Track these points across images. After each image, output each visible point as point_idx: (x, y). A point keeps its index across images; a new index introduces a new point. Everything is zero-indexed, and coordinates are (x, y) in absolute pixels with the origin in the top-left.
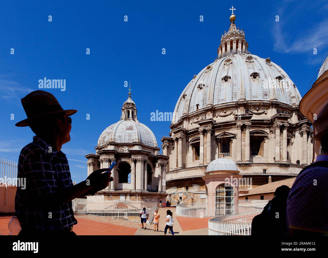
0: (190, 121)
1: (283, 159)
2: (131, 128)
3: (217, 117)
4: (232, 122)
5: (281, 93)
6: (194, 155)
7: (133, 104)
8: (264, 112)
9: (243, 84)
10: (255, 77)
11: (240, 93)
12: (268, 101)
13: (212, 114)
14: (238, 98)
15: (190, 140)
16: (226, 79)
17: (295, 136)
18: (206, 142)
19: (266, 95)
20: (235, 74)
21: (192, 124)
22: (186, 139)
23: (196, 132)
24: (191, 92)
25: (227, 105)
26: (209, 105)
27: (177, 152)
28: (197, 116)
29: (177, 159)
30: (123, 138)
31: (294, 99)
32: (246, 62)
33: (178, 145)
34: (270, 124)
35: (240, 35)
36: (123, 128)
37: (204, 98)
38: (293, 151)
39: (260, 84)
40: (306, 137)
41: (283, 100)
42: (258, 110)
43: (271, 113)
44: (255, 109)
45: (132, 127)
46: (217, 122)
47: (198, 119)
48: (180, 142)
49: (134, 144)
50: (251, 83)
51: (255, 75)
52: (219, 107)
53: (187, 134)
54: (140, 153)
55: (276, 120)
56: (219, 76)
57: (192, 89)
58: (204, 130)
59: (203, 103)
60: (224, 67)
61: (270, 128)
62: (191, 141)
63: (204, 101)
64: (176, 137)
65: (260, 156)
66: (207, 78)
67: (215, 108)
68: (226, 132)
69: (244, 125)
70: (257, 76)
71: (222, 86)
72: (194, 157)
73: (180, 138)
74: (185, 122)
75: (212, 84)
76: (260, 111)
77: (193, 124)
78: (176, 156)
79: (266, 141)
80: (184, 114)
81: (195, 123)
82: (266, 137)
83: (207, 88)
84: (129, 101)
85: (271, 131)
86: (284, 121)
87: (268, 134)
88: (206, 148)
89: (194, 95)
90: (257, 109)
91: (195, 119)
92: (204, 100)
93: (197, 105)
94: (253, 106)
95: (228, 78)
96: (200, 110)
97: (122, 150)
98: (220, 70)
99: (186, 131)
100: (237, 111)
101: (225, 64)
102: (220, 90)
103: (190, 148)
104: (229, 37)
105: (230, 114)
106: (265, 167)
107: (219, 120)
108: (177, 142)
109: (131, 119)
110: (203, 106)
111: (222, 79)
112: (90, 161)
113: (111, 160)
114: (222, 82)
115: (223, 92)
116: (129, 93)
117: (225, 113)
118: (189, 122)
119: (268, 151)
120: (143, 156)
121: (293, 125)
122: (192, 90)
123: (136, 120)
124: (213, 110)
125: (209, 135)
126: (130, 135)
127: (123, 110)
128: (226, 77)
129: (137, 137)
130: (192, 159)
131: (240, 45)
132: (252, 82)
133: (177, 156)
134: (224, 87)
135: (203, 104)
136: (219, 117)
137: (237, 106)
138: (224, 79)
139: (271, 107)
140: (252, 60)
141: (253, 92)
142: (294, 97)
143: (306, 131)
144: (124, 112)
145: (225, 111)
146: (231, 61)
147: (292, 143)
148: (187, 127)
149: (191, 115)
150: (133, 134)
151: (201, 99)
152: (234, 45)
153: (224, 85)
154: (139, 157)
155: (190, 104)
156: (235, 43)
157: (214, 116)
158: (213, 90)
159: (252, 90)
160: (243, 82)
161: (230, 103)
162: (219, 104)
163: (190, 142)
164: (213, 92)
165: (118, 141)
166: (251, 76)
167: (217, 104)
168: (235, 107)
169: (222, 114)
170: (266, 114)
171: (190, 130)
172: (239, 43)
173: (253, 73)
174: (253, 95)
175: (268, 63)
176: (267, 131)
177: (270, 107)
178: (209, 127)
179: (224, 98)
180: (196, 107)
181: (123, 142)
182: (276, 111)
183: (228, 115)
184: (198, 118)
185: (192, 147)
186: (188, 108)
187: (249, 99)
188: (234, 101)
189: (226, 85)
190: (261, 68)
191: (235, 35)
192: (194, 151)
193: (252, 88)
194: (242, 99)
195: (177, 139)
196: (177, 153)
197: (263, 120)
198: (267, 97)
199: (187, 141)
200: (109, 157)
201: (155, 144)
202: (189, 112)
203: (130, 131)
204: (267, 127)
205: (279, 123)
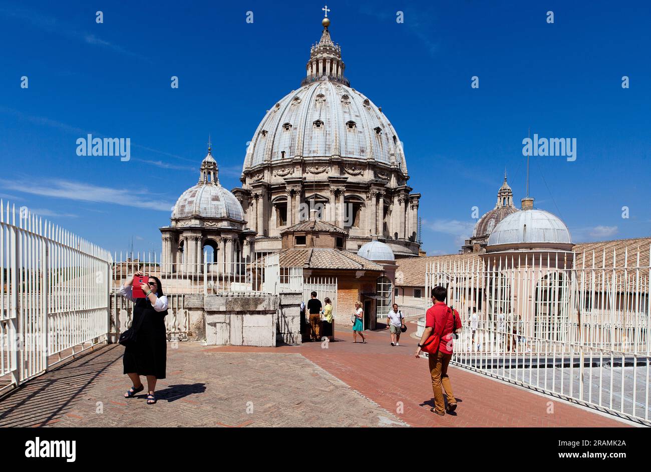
0: (274, 172)
1: (379, 234)
2: (216, 199)
3: (307, 173)
4: (325, 182)
5: (379, 149)
6: (279, 218)
7: (214, 164)
8: (360, 173)
9: (338, 135)
10: (351, 127)
11: (335, 147)
12: (365, 159)
13: (301, 168)
14: (332, 153)
15: (273, 197)
16: (318, 123)
17: (393, 202)
18: (294, 206)
19: (363, 151)
20: (329, 119)
21: (275, 176)
22: (268, 195)
23: (281, 188)
24: (274, 131)
25: (319, 160)
26: (298, 156)
27: (257, 213)
28: (282, 166)
29: (257, 223)
30: (209, 211)
31: (393, 157)
32: (342, 102)
33: (258, 204)
34: (366, 188)
35: (335, 52)
36: (208, 198)
37: (291, 144)
38: (391, 221)
39: (356, 136)
40: (404, 207)
41: (382, 158)
42: (353, 170)
43: (368, 176)
44: (351, 168)
45: (218, 197)
46: (307, 180)
47: (283, 171)
48: (261, 200)
49: (221, 220)
50: (346, 134)
51: (351, 124)
52: (310, 160)
53: (269, 189)
54: (231, 231)
55: (372, 186)
56: (309, 118)
57: (276, 126)
58: (293, 190)
59: (291, 150)
60: (316, 104)
61: (366, 192)
62: (274, 199)
63: (292, 148)
64: (256, 192)
65: (357, 227)
66: (295, 115)
67: (305, 161)
68: (318, 195)
69: (338, 189)
70: (353, 125)
71: (313, 132)
72: (279, 221)
73: (261, 195)
74: (266, 172)
75: (301, 128)
76: (357, 172)
77: (277, 176)
78: (255, 219)
79: (363, 208)
80: (265, 161)
81: (279, 176)
82: (362, 203)
83: (295, 131)
84: (209, 158)
85: (367, 197)
86: (380, 188)
87: (364, 200)
88: (294, 214)
89: (279, 137)
90: (353, 168)
91: (279, 170)
92: (291, 146)
93: (283, 153)
94: (348, 164)
95: (320, 123)
96: (286, 159)
97: (207, 225)
98: (311, 107)
99: (269, 185)
100: (331, 168)
101: (316, 101)
102: (311, 137)
103: (274, 209)
104: (321, 52)
105: (323, 172)
106: (360, 243)
107: (310, 177)
108: (257, 200)
109: (214, 183)
110: (290, 155)
111: (314, 123)
112: (168, 235)
113: (198, 238)
114: (314, 127)
115: (314, 141)
116: (209, 148)
117: (317, 169)
118: (272, 173)
119: (364, 220)
120: (233, 235)
121: (392, 189)
122: (275, 129)
123: (218, 183)
124: (303, 164)
125: (298, 197)
126: (217, 208)
127: (202, 169)
128: (318, 121)
129: (225, 211)
130: (276, 223)
131: (335, 66)
132: (348, 133)
133: (257, 219)
134: (316, 135)
135: (290, 153)
136: (310, 173)
137: (331, 163)
138: (316, 124)
139: (368, 168)
140: (348, 101)
141: (348, 147)
142: (393, 155)
143: (404, 199)
144: (203, 173)
145: (317, 167)
146: (324, 98)
147: (391, 211)
148: (269, 179)
149: (275, 164)
150: (220, 207)
151: (288, 144)
152: (328, 66)
153: (316, 132)
154: (229, 236)
155: (272, 147)
156: (329, 63)
157: (304, 171)
158: (303, 136)
159: (348, 144)
160: (337, 133)
161: (323, 157)
162: (310, 157)
163: (273, 201)
164: (303, 140)
165: (203, 215)
166: (347, 124)
167: (307, 156)
168: (328, 163)
169: (313, 170)
170: (362, 175)
171: (274, 185)
172: (334, 64)
173: (348, 122)
174: (349, 150)
175: (367, 106)
176: (363, 196)
177: (366, 167)
178: (298, 188)
179: (316, 149)
180: (280, 155)
181: (209, 215)
182: (373, 173)
183: (320, 173)
184: (283, 169)
185: (276, 208)
186: (270, 153)
187: (344, 156)
188: (327, 155)
189: (317, 132)
190: (358, 114)
191: (329, 51)
192: (278, 213)
193: (348, 141)
194: (336, 155)
195: (257, 196)
196: (257, 215)
197: (359, 184)
198: (364, 154)
199: (270, 198)
200: (195, 235)
201: (242, 217)
202: (271, 159)
203: (216, 203)
204: (363, 192)
205: (374, 190)
